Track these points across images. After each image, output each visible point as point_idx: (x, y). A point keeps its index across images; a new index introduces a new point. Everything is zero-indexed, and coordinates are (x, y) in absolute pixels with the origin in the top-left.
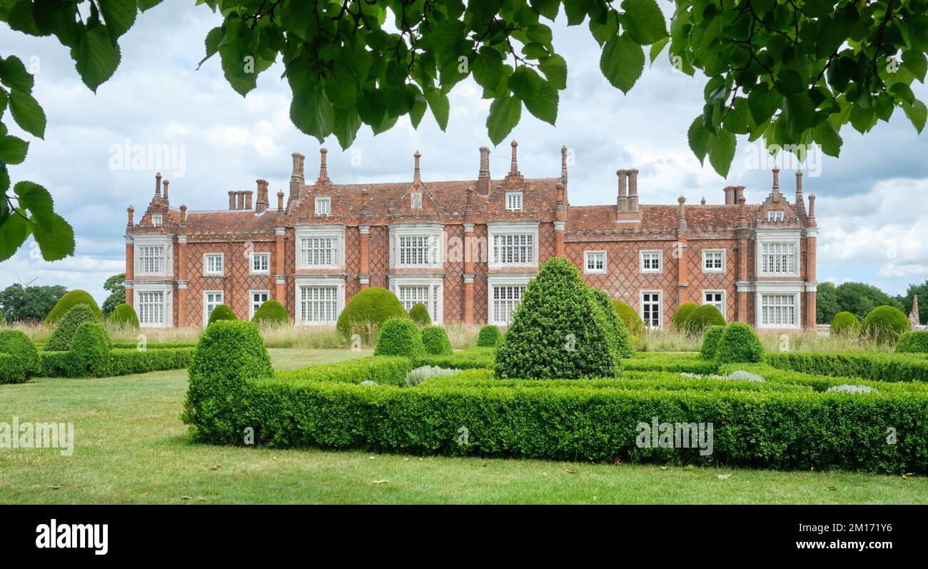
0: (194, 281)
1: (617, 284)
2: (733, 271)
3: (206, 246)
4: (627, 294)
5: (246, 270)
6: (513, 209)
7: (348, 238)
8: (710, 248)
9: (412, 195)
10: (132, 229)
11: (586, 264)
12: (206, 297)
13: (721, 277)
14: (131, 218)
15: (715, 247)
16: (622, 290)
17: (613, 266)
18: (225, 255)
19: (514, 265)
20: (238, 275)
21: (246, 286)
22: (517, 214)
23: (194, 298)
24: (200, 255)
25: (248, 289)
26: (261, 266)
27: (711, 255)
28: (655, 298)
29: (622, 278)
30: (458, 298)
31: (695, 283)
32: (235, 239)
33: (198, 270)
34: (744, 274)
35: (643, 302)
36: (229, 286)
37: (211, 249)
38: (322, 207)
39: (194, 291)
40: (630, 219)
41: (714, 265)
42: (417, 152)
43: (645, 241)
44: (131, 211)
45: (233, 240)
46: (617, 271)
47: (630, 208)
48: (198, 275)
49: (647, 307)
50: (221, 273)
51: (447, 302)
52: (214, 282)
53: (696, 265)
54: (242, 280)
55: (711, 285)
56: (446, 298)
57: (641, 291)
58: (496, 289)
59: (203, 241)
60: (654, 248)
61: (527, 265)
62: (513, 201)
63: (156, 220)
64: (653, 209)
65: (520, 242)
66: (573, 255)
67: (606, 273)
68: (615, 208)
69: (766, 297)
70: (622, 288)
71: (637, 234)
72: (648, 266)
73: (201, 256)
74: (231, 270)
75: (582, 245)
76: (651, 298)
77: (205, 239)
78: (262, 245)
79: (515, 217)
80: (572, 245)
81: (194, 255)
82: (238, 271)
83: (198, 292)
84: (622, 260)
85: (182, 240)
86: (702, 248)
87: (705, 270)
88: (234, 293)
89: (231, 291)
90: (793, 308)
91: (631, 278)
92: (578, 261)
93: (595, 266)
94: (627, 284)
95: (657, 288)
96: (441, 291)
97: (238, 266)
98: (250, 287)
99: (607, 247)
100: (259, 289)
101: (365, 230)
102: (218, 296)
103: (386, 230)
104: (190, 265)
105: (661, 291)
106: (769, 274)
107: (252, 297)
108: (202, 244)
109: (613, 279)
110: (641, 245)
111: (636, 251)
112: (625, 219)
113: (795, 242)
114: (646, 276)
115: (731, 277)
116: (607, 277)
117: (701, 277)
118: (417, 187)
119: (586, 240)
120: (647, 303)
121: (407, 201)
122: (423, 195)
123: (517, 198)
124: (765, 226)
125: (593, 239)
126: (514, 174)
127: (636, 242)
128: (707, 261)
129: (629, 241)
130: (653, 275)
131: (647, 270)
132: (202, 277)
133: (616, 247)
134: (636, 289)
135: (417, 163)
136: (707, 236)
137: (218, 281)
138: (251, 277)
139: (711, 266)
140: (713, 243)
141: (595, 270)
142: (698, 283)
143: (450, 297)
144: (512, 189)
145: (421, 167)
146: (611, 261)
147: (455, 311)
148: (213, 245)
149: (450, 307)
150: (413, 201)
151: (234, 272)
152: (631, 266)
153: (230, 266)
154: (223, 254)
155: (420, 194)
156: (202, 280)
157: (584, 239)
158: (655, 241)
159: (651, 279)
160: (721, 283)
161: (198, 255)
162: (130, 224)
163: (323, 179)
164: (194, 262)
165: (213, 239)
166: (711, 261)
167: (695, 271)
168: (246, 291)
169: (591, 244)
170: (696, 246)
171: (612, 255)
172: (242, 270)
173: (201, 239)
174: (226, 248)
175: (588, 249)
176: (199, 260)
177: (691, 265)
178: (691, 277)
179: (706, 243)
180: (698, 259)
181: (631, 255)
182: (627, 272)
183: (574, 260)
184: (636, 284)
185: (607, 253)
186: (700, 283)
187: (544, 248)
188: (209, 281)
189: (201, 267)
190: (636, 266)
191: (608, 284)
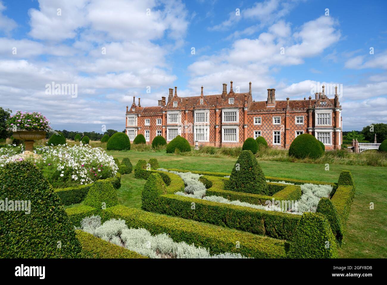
0: (142, 127)
1: (265, 128)
2: (307, 124)
3: (145, 117)
4: (268, 132)
5: (155, 124)
6: (230, 104)
7: (182, 114)
8: (298, 115)
9: (201, 100)
10: (127, 112)
11: (254, 122)
12: (145, 132)
13: (302, 126)
14: (127, 109)
15: (300, 115)
16: (267, 130)
17: (263, 122)
19: (230, 122)
20: (153, 125)
21: (155, 129)
22: (231, 105)
23: (142, 132)
26: (159, 123)
27: (299, 118)
28: (279, 133)
29: (267, 126)
30: (214, 133)
31: (293, 128)
34: (311, 125)
35: (274, 135)
36: (151, 129)
37: (147, 118)
38: (175, 105)
39: (142, 130)
40: (271, 106)
41: (300, 122)
42: (202, 86)
43: (275, 113)
44: (127, 107)
45: (152, 115)
46: (265, 124)
47: (272, 102)
48: (143, 125)
49: (275, 137)
50: (150, 125)
51: (211, 134)
53: (293, 122)
54: (154, 127)
55: (298, 128)
56: (210, 133)
58: (225, 130)
60: (278, 116)
61: (234, 122)
62: (231, 102)
63: (133, 110)
64: (280, 102)
65: (232, 114)
66: (250, 119)
67: (261, 124)
68: (267, 102)
69: (319, 133)
70: (266, 130)
71: (272, 111)
72: (276, 122)
74: (152, 124)
75: (253, 115)
76: (277, 133)
78: (160, 116)
79: (231, 107)
80: (250, 115)
83: (143, 130)
84: (267, 120)
85: (140, 115)
86: (295, 116)
87: (296, 123)
88: (152, 131)
89: (151, 130)
90: (329, 137)
91: (270, 126)
92: (252, 121)
93: (258, 122)
94: (268, 128)
95: (279, 130)
96: (208, 130)
98: (156, 129)
99: (262, 116)
100: (159, 130)
101: (187, 112)
102: (149, 132)
103: (193, 112)
104: (141, 123)
105: (281, 131)
106: (320, 125)
107: (157, 132)
108: (144, 116)
109: (263, 127)
110: (273, 115)
111: (272, 117)
112: (270, 106)
113: (330, 113)
114: (275, 126)
115: (306, 126)
116: (262, 126)
117: (295, 126)
118: (202, 97)
120: (275, 135)
121: (199, 102)
122: (204, 100)
123: (232, 100)
124: (318, 108)
125: (257, 113)
126: (232, 92)
127: (272, 114)
128: (297, 120)
129: (269, 114)
130: (277, 125)
131: (276, 123)
132: (144, 126)
133: (265, 115)
134: (272, 130)
135: (202, 90)
136: (297, 111)
137: (148, 127)
138: (157, 126)
139: (299, 122)
140: (299, 114)
141: (258, 124)
142: (294, 128)
143: (212, 133)
144: (231, 97)
145: (203, 91)
146: (263, 120)
147: (213, 137)
149: (211, 136)
150: (201, 102)
151: (153, 124)
152: (270, 122)
153: (151, 123)
154: (150, 119)
155: (203, 100)
156: (144, 127)
157: (254, 113)
158: (278, 113)
159: (277, 127)
160: (302, 128)
161: (143, 120)
162: (127, 111)
163: (175, 96)
165: (147, 115)
166: (299, 120)
167: (293, 124)
169: (256, 115)
170: (293, 115)
171: (263, 119)
172: (154, 124)
174: (150, 117)
175: (255, 117)
176: (144, 121)
177: (291, 122)
178: (291, 126)
179: (296, 114)
180: (294, 120)
181: (270, 118)
182: (268, 124)
183: (250, 120)
184: (271, 128)
185: (262, 118)
186: (295, 128)
187: (240, 116)
188: (146, 127)
189: (144, 123)
190: (272, 122)
191: (262, 128)
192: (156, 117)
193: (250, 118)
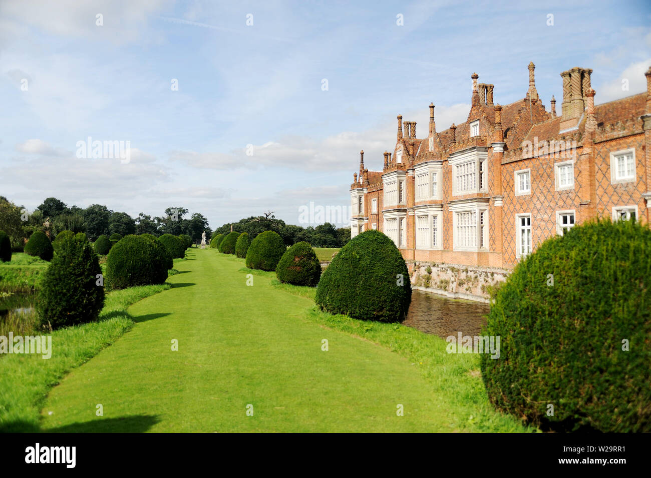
1: (538, 206)
2: (643, 178)
4: (546, 216)
8: (618, 149)
9: (430, 140)
11: (516, 186)
13: (633, 186)
15: (625, 147)
16: (542, 211)
17: (535, 185)
19: (466, 192)
27: (621, 158)
28: (572, 219)
29: (542, 198)
31: (605, 199)
35: (561, 225)
36: (378, 220)
41: (626, 172)
42: (432, 103)
44: (355, 175)
46: (538, 190)
48: (371, 213)
51: (445, 228)
53: (604, 175)
54: (381, 216)
55: (621, 200)
57: (558, 212)
60: (566, 159)
61: (473, 191)
65: (469, 170)
67: (530, 193)
73: (372, 200)
75: (513, 165)
76: (568, 220)
80: (507, 166)
83: (370, 224)
84: (541, 177)
85: (365, 191)
86: (610, 151)
87: (616, 179)
91: (549, 198)
92: (511, 183)
93: (525, 187)
94: (546, 204)
95: (570, 208)
99: (531, 164)
101: (410, 174)
105: (573, 211)
108: (371, 193)
109: (535, 200)
111: (552, 165)
112: (565, 128)
114: (560, 193)
115: (641, 188)
116: (531, 198)
117: (610, 190)
118: (431, 133)
119: (516, 160)
120: (565, 226)
121: (428, 147)
122: (434, 139)
125: (521, 157)
128: (618, 168)
130: (566, 192)
131: (563, 186)
133: (536, 162)
135: (432, 114)
136: (615, 134)
140: (622, 141)
141: (524, 192)
142: (608, 199)
143: (445, 224)
144: (473, 120)
146: (534, 179)
148: (374, 193)
150: (430, 145)
152: (549, 183)
154: (376, 198)
157: (515, 159)
159: (564, 197)
161: (370, 200)
165: (374, 189)
166: (622, 167)
167: (605, 183)
169: (519, 163)
170: (603, 149)
171: (535, 173)
174: (377, 194)
175: (517, 170)
176: (371, 203)
177: (600, 176)
178: (601, 191)
179: (614, 143)
180: (607, 167)
181: (548, 171)
182: (545, 190)
183: (508, 182)
184: (553, 204)
185: (531, 171)
186: (610, 197)
187: (491, 173)
189: (371, 208)
190: (553, 183)
191: (532, 206)
193: (508, 176)
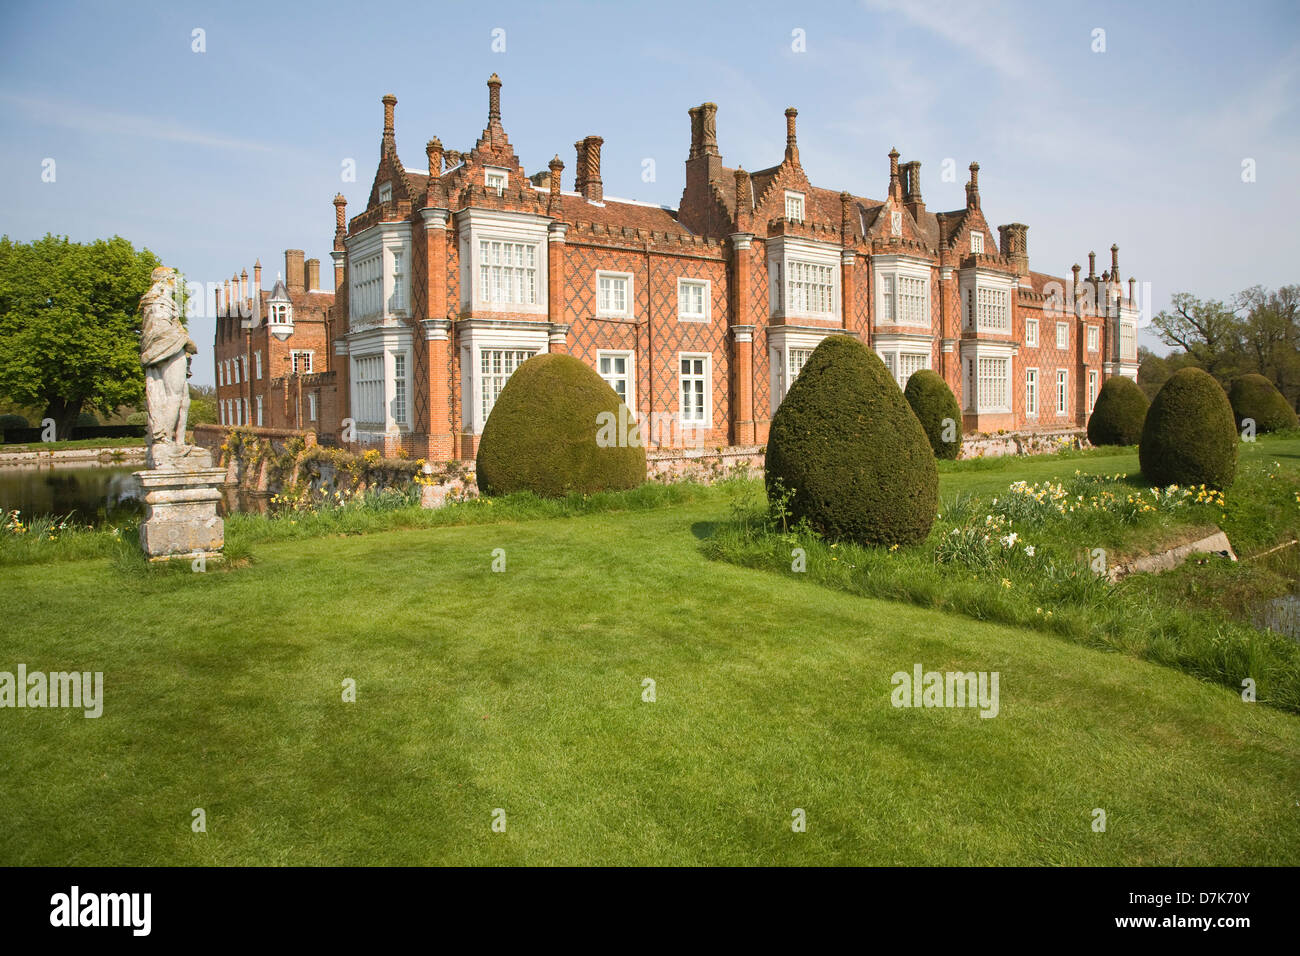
0: (578, 327)
1: (1045, 362)
3: (600, 253)
4: (1050, 373)
5: (673, 310)
9: (893, 215)
11: (1027, 336)
12: (600, 363)
13: (1095, 357)
15: (1093, 325)
18: (637, 278)
19: (993, 330)
20: (659, 320)
21: (673, 343)
24: (588, 273)
25: (676, 349)
29: (1047, 353)
32: (655, 247)
33: (586, 304)
34: (1111, 355)
36: (645, 341)
37: (611, 261)
38: (794, 211)
39: (579, 350)
42: (894, 150)
45: (649, 249)
50: (631, 317)
52: (616, 332)
54: (666, 331)
55: (1091, 364)
58: (981, 362)
59: (595, 243)
60: (1064, 321)
61: (1004, 331)
62: (976, 244)
66: (1020, 323)
67: (1039, 347)
70: (1047, 366)
72: (1059, 341)
73: (592, 275)
74: (647, 310)
75: (1025, 310)
76: (1061, 377)
77: (598, 240)
78: (699, 264)
81: (577, 270)
82: (659, 311)
83: (587, 350)
84: (1047, 331)
85: (561, 235)
87: (1088, 348)
88: (653, 356)
89: (648, 353)
92: (1022, 331)
93: (1030, 338)
94: (1050, 361)
95: (1066, 366)
97: (659, 303)
98: (680, 346)
99: (1039, 316)
100: (696, 350)
101: (850, 259)
102: (624, 362)
104: (570, 293)
105: (1067, 370)
108: (593, 247)
109: (1042, 354)
111: (1055, 323)
113: (1134, 324)
114: (1059, 352)
116: (1040, 352)
118: (898, 203)
120: (1058, 383)
121: (888, 223)
122: (904, 217)
124: (1125, 306)
125: (1030, 304)
131: (1059, 345)
132: (592, 319)
134: (1055, 369)
137: (624, 330)
138: (680, 324)
140: (1094, 319)
141: (1031, 344)
146: (1042, 333)
148: (614, 254)
150: (895, 224)
151: (653, 313)
152: (1052, 340)
153: (644, 301)
154: (631, 275)
155: (901, 215)
156: (593, 327)
159: (1063, 356)
160: (1096, 363)
161: (585, 272)
164: (577, 286)
165: (614, 242)
168: (673, 352)
169: (1030, 310)
171: (1042, 326)
172: (665, 312)
173: (591, 240)
175: (1029, 316)
176: (587, 283)
182: (1050, 346)
184: (1055, 361)
188: (608, 329)
189: (592, 298)
190: (1055, 340)
191: (1039, 360)
192: (678, 266)
193: (1019, 320)
